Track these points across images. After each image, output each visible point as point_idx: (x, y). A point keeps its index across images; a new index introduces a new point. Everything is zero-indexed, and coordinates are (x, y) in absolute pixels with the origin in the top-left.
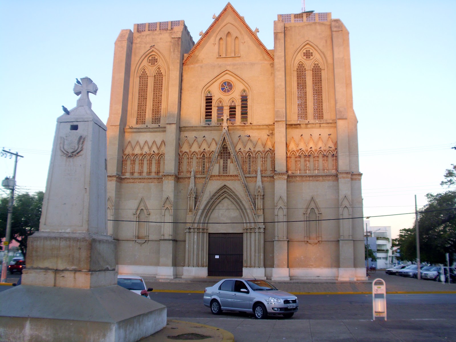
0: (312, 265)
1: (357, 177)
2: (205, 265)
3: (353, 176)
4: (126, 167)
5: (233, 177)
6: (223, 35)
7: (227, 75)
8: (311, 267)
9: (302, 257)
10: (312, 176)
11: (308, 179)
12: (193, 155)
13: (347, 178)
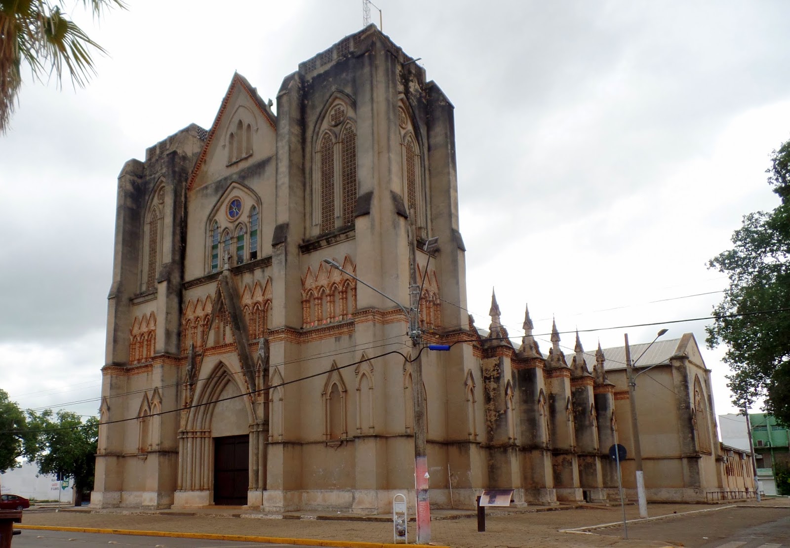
0: (335, 485)
1: (389, 318)
2: (206, 487)
3: (388, 316)
4: (134, 354)
5: (228, 348)
6: (233, 128)
7: (235, 190)
8: (333, 487)
9: (321, 470)
10: (333, 327)
11: (328, 334)
12: (197, 323)
13: (367, 321)
